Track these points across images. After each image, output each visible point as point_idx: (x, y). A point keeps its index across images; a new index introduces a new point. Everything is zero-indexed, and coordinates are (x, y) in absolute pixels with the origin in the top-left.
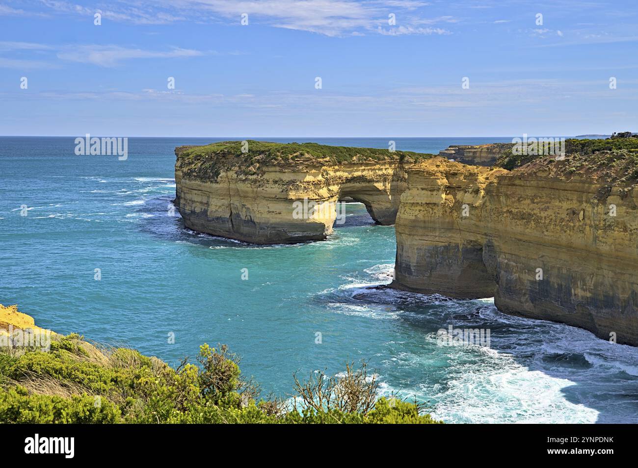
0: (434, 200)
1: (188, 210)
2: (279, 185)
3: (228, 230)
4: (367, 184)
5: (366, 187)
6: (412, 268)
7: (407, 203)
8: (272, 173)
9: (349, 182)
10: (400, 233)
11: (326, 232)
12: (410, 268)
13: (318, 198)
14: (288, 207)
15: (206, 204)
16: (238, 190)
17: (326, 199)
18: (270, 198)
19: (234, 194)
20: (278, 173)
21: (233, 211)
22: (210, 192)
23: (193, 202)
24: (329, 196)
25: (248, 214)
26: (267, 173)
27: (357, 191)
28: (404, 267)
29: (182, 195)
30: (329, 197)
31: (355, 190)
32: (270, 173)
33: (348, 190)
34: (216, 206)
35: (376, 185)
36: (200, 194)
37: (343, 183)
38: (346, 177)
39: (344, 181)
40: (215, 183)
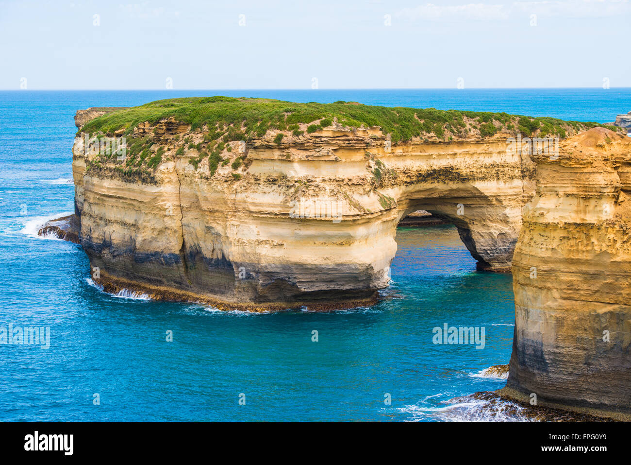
0: (591, 219)
1: (98, 239)
2: (279, 186)
3: (178, 280)
4: (461, 186)
5: (458, 190)
6: (546, 357)
7: (536, 223)
8: (265, 164)
9: (422, 181)
10: (522, 285)
11: (376, 284)
12: (542, 357)
13: (359, 213)
14: (298, 232)
15: (133, 225)
16: (197, 196)
17: (376, 215)
18: (260, 213)
19: (189, 205)
20: (278, 164)
21: (186, 240)
22: (141, 202)
23: (108, 222)
24: (383, 209)
25: (218, 246)
26: (254, 163)
27: (440, 198)
28: (530, 355)
29: (86, 208)
30: (381, 211)
31: (436, 195)
32: (262, 164)
33: (422, 196)
34: (154, 229)
35: (480, 185)
36: (120, 205)
37: (412, 183)
38: (417, 171)
39: (414, 179)
40: (151, 182)
